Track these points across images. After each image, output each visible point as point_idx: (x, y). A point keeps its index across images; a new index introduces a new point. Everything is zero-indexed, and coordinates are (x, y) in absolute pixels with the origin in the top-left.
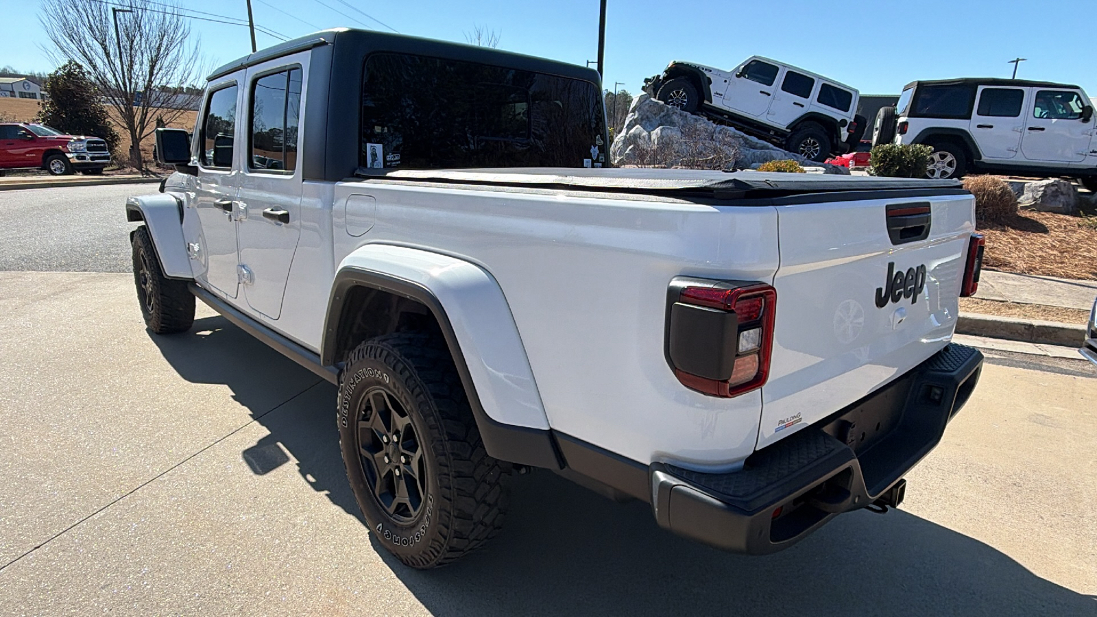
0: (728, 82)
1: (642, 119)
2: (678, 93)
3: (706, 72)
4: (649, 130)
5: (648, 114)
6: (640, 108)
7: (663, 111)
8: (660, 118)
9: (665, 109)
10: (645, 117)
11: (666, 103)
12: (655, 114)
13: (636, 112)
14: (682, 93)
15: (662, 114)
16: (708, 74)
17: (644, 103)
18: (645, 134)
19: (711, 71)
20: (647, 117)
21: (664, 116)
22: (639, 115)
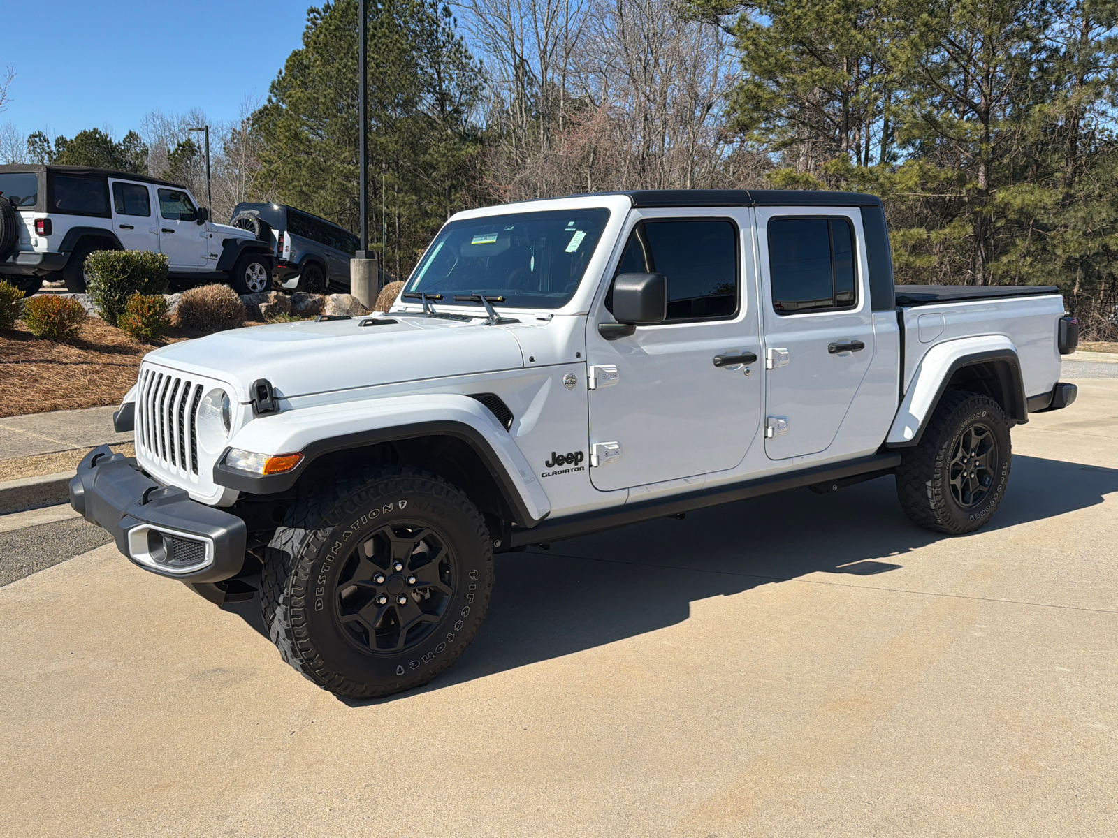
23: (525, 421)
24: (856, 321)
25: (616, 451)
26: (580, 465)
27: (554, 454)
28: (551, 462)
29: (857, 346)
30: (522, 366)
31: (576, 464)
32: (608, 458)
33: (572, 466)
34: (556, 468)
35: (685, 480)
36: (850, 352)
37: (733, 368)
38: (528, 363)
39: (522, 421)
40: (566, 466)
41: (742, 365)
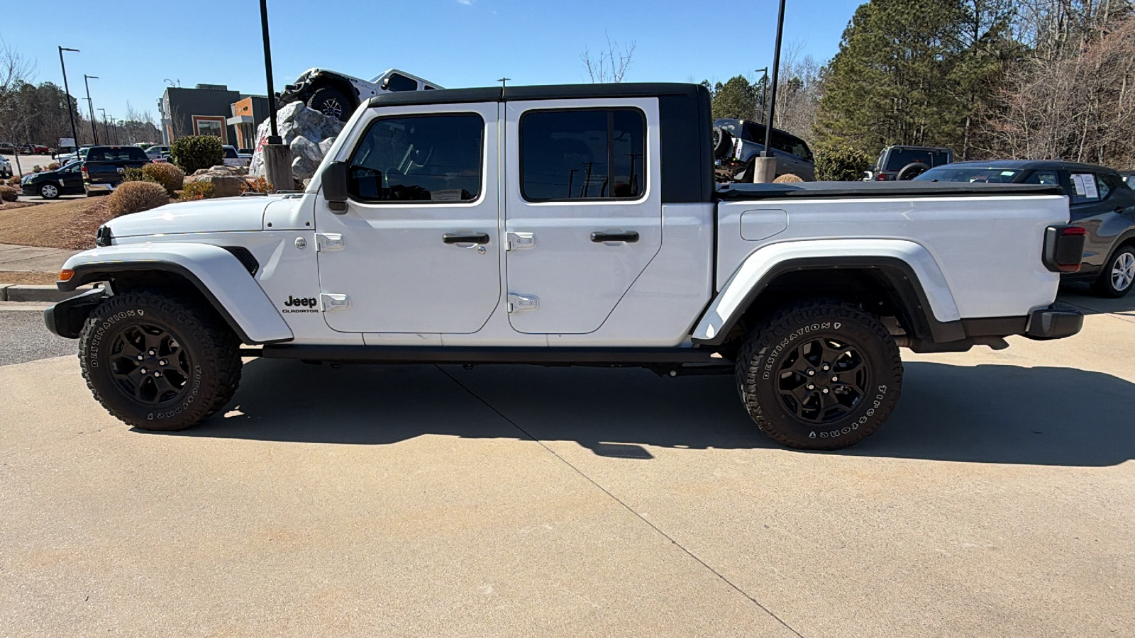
0: (375, 92)
1: (304, 129)
2: (331, 102)
3: (353, 83)
4: (315, 141)
5: (309, 124)
6: (299, 117)
7: (322, 121)
8: (321, 128)
9: (324, 119)
10: (306, 127)
11: (323, 113)
12: (315, 124)
13: (295, 122)
14: (335, 103)
15: (322, 124)
16: (355, 85)
17: (303, 112)
18: (311, 144)
19: (357, 82)
20: (309, 127)
21: (325, 126)
22: (300, 125)
23: (267, 270)
24: (638, 212)
25: (343, 302)
26: (314, 308)
27: (291, 297)
28: (289, 302)
29: (632, 237)
30: (261, 228)
31: (311, 307)
32: (334, 306)
33: (308, 307)
34: (294, 307)
35: (420, 336)
36: (624, 242)
37: (466, 246)
38: (266, 227)
39: (264, 269)
40: (301, 307)
41: (476, 244)
